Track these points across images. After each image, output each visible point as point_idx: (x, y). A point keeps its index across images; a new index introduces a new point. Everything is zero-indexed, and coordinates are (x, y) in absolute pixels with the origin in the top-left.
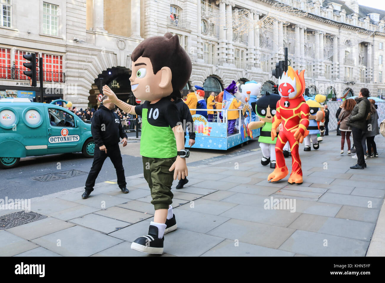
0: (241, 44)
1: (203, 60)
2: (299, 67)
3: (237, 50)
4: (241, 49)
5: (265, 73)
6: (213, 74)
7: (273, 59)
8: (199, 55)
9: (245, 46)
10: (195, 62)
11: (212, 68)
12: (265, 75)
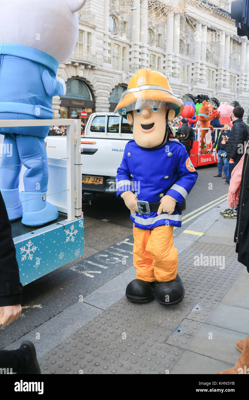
0: (158, 50)
1: (110, 65)
2: (223, 80)
3: (152, 56)
4: (157, 55)
5: (184, 84)
6: (123, 83)
7: (194, 69)
8: (106, 58)
9: (162, 51)
10: (101, 67)
11: (121, 75)
12: (184, 87)
